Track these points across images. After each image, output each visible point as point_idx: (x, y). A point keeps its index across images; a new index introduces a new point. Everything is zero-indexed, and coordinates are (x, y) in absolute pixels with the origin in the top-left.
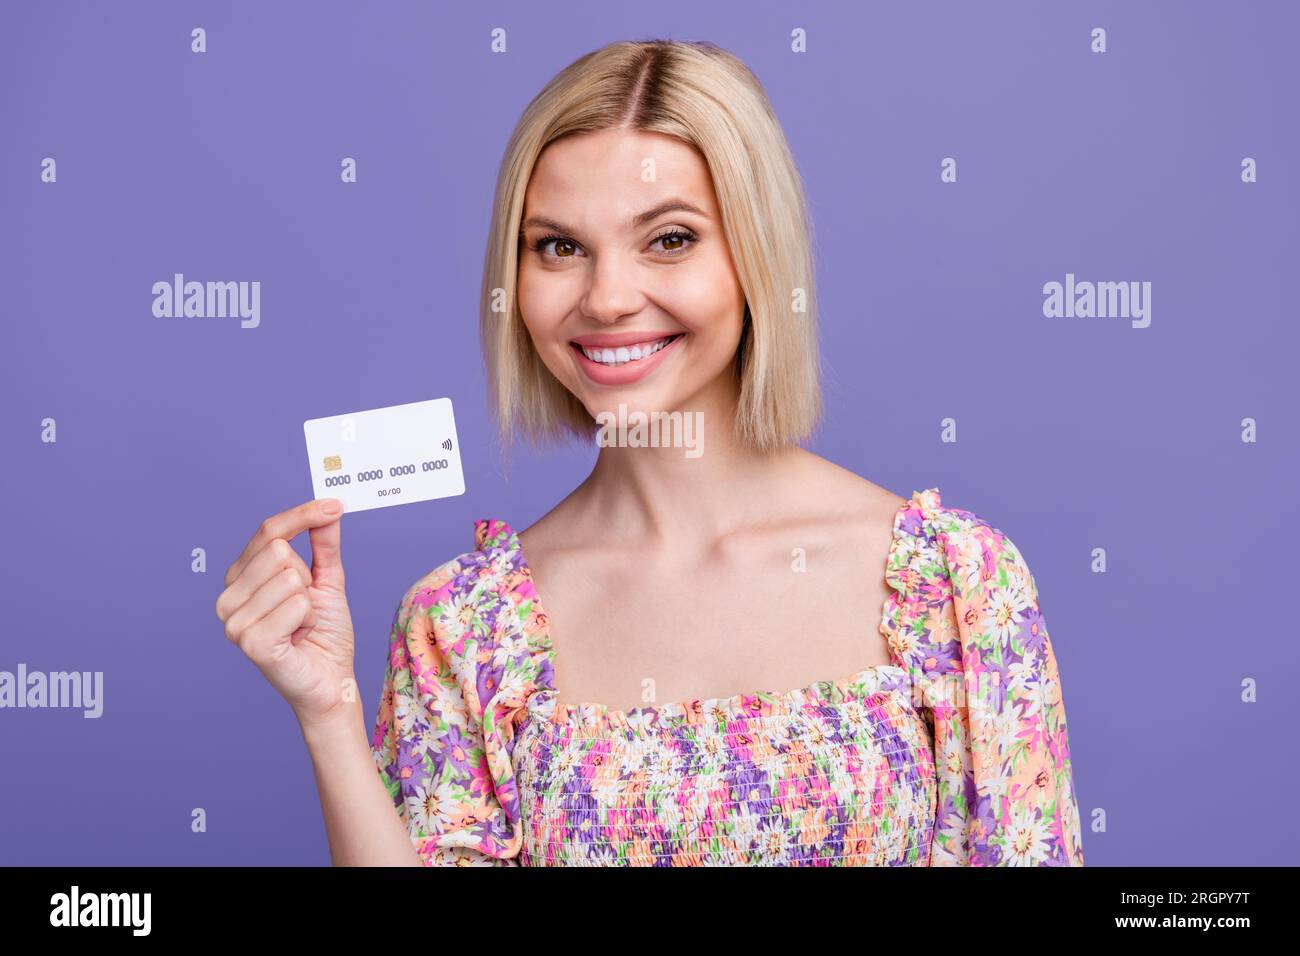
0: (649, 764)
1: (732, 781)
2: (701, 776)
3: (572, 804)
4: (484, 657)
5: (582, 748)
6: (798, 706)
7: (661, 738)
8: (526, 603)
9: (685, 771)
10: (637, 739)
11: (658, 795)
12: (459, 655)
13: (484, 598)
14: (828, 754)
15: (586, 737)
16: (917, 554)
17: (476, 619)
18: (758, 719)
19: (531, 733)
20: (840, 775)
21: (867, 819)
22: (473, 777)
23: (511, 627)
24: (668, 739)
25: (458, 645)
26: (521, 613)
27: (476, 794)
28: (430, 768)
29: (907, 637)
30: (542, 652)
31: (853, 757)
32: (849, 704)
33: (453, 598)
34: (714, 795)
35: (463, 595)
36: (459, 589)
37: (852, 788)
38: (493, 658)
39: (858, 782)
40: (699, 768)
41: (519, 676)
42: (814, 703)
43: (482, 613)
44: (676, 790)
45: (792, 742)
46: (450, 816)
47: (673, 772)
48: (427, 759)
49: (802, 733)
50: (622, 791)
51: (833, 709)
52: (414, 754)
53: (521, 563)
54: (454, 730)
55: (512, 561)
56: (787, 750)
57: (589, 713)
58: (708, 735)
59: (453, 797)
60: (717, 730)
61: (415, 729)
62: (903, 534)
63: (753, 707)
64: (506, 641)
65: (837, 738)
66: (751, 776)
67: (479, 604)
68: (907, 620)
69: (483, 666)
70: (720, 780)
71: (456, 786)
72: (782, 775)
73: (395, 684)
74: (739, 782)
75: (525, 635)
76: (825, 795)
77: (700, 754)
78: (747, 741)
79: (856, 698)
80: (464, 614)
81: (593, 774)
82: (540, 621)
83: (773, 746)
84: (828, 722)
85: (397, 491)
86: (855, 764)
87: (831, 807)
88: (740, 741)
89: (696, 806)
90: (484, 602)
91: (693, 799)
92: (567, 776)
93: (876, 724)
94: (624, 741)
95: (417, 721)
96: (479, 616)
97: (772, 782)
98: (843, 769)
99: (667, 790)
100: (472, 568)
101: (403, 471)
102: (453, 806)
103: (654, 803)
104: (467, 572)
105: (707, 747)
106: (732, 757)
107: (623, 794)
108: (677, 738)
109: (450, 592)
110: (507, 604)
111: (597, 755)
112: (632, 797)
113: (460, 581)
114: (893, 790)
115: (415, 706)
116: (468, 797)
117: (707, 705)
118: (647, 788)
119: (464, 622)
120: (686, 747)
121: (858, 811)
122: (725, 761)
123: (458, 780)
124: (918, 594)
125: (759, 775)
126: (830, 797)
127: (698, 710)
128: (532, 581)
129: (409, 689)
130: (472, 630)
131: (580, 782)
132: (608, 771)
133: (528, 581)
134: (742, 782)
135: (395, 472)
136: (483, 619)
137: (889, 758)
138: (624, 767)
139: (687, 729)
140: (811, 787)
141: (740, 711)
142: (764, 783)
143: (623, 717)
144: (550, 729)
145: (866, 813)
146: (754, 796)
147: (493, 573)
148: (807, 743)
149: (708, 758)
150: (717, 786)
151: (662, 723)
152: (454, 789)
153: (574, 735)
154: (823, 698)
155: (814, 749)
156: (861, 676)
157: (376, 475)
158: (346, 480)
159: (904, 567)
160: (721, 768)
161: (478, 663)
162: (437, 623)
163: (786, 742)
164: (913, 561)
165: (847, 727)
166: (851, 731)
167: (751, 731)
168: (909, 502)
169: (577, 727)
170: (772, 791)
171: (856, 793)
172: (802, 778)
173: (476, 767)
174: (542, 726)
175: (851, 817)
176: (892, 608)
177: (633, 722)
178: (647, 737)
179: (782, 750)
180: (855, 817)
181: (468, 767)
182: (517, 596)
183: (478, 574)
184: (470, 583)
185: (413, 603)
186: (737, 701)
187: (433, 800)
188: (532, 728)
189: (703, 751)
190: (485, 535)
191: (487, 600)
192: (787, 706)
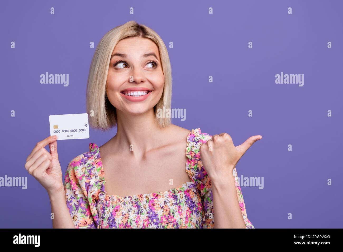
0: (129, 211)
1: (149, 217)
2: (142, 215)
3: (110, 223)
4: (88, 181)
5: (113, 207)
6: (167, 196)
7: (132, 204)
8: (99, 167)
9: (138, 213)
10: (126, 204)
11: (131, 220)
12: (81, 180)
13: (89, 166)
14: (174, 208)
15: (114, 204)
16: (193, 146)
17: (86, 171)
18: (157, 199)
19: (100, 203)
20: (176, 214)
21: (184, 225)
22: (86, 211)
23: (95, 174)
24: (134, 204)
25: (81, 178)
26: (98, 170)
27: (87, 216)
28: (75, 209)
29: (193, 171)
30: (102, 181)
31: (180, 209)
32: (180, 194)
33: (81, 165)
34: (145, 220)
35: (84, 164)
36: (83, 163)
37: (180, 217)
38: (90, 182)
39: (181, 216)
40: (141, 213)
41: (97, 187)
42: (171, 194)
43: (88, 170)
44: (135, 219)
45: (165, 205)
46: (80, 221)
47: (135, 214)
48: (74, 206)
49: (168, 203)
50: (122, 219)
51: (176, 195)
52: (70, 205)
53: (99, 157)
54: (82, 199)
55: (97, 156)
56: (164, 208)
57: (114, 198)
58: (144, 203)
59: (81, 216)
60: (146, 202)
61: (71, 198)
62: (190, 141)
63: (156, 196)
64: (94, 178)
65: (176, 204)
66: (154, 215)
67: (87, 167)
68: (193, 167)
69: (87, 183)
70: (146, 216)
71: (82, 214)
72: (162, 215)
73: (66, 186)
74: (151, 217)
75: (98, 176)
76: (173, 220)
77: (142, 208)
78: (154, 205)
79: (182, 191)
80: (83, 169)
81: (115, 215)
82: (102, 173)
83: (160, 206)
84: (174, 199)
85: (72, 136)
86: (180, 211)
87: (174, 223)
88: (152, 205)
89: (140, 223)
90: (89, 167)
91: (140, 221)
92: (109, 215)
93: (187, 199)
94: (123, 205)
95: (72, 196)
96: (87, 170)
97: (159, 217)
98: (177, 213)
99: (133, 219)
100: (87, 157)
101: (74, 131)
102: (81, 219)
103: (130, 222)
104: (85, 158)
105: (144, 207)
106: (150, 210)
107: (122, 220)
108: (136, 204)
109: (80, 163)
110: (94, 167)
111: (116, 209)
112: (125, 221)
113: (83, 161)
114: (191, 216)
115: (71, 193)
116: (85, 216)
117: (144, 196)
118: (128, 218)
119: (83, 172)
120: (139, 207)
121: (182, 223)
122: (148, 211)
123: (82, 212)
124: (194, 158)
125: (156, 215)
126: (174, 220)
127: (142, 197)
128: (101, 162)
129: (70, 188)
130: (85, 174)
131: (112, 217)
132: (119, 214)
133: (100, 162)
134: (152, 217)
135: (72, 131)
136: (88, 171)
137: (190, 207)
138: (123, 212)
139: (139, 202)
140: (169, 218)
141: (153, 197)
142: (157, 217)
143: (123, 198)
144: (105, 202)
145: (184, 223)
146: (155, 221)
147: (92, 159)
148: (169, 206)
149: (144, 210)
150: (146, 218)
151: (133, 200)
152: (81, 214)
153: (111, 203)
154: (173, 193)
155: (171, 207)
156: (183, 185)
157: (67, 131)
158: (59, 131)
159: (190, 151)
160: (147, 213)
161: (86, 183)
162: (76, 171)
163: (164, 205)
164: (193, 149)
165: (179, 200)
166: (180, 201)
167: (155, 202)
168: (191, 132)
169: (111, 201)
170: (159, 219)
171: (181, 218)
172: (167, 216)
173: (87, 208)
174: (103, 201)
175: (180, 225)
176: (188, 164)
177: (125, 200)
178: (129, 204)
179: (162, 208)
180: (181, 225)
181: (85, 208)
182: (97, 165)
183: (88, 159)
184: (86, 161)
185: (71, 165)
186: (151, 195)
187: (75, 217)
188: (100, 202)
189: (143, 208)
190: (92, 147)
191: (90, 166)
192: (164, 196)
